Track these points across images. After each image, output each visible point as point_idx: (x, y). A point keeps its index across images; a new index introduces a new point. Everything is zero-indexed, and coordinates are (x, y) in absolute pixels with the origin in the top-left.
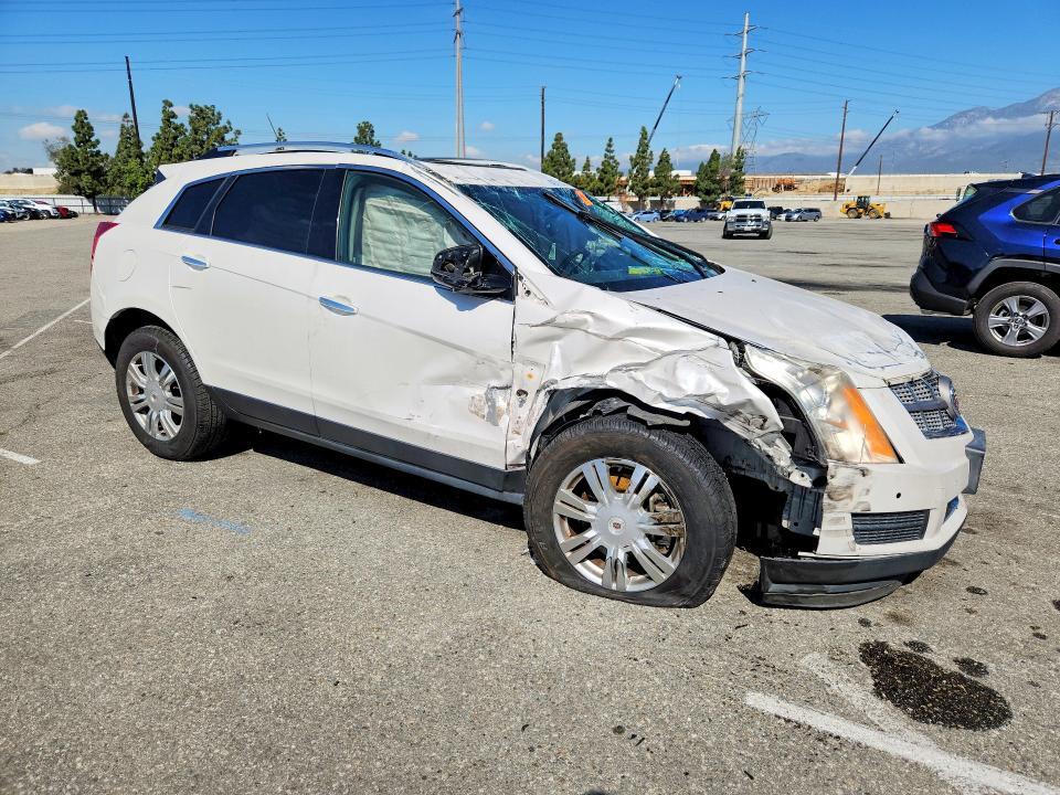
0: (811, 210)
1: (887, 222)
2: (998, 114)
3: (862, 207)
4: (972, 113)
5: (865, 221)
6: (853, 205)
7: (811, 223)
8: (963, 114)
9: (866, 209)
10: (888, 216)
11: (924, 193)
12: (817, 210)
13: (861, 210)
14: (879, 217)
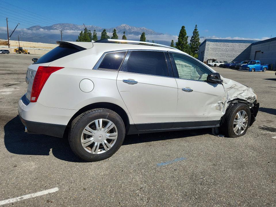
0: (6, 50)
1: (29, 55)
2: (44, 28)
3: (20, 50)
4: (37, 27)
5: (22, 54)
6: (18, 50)
7: (6, 54)
8: (35, 27)
9: (22, 51)
10: (29, 53)
11: (32, 47)
12: (8, 51)
13: (21, 51)
14: (27, 54)
